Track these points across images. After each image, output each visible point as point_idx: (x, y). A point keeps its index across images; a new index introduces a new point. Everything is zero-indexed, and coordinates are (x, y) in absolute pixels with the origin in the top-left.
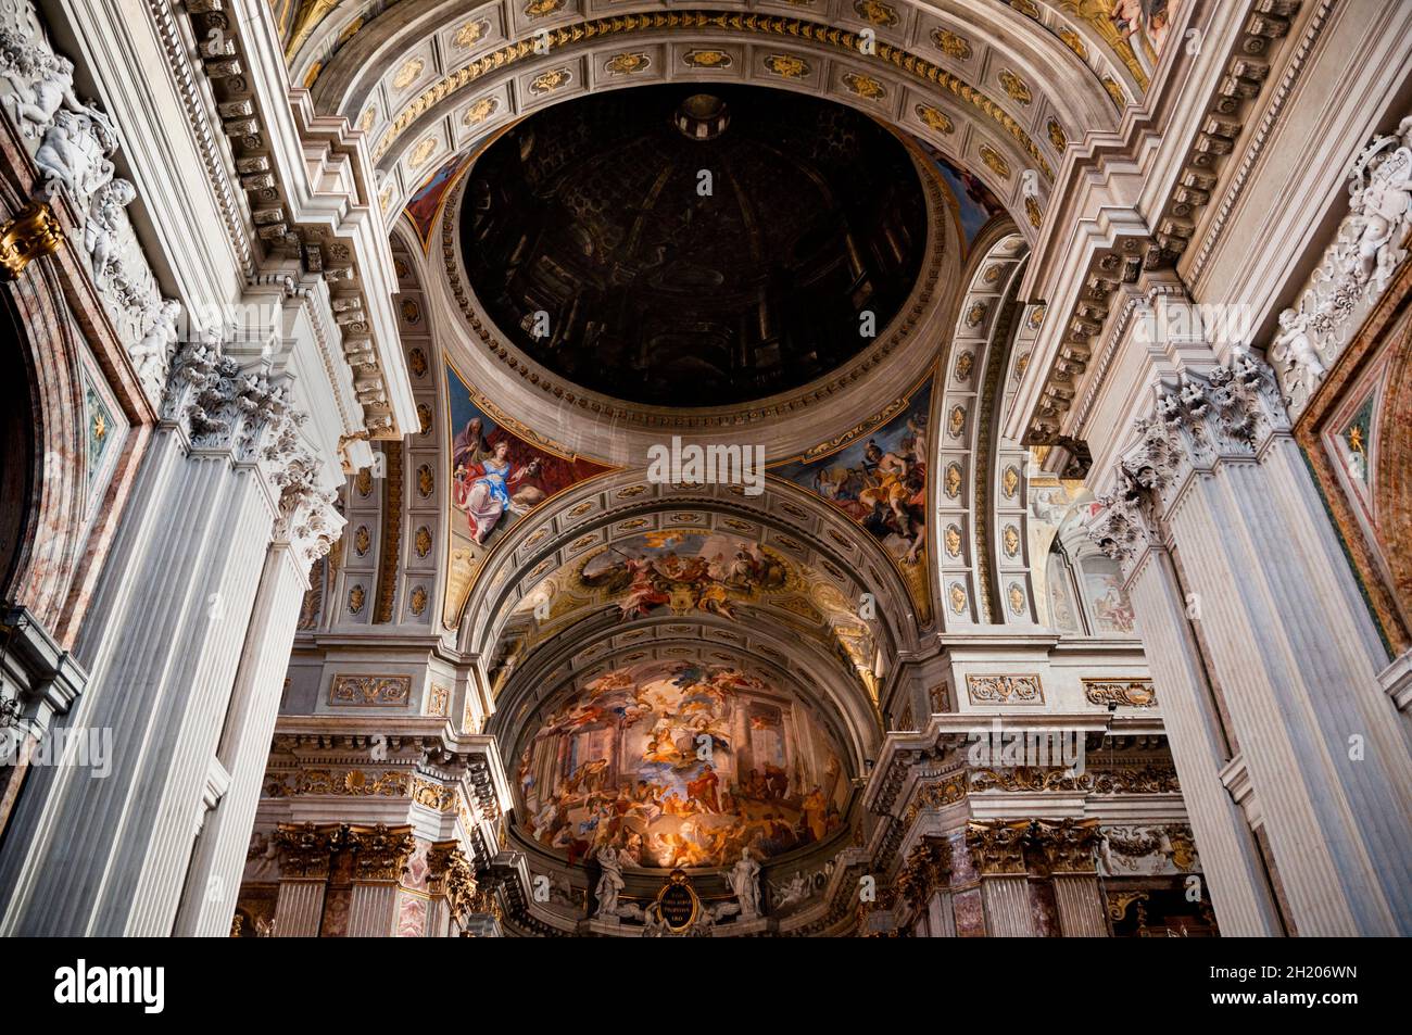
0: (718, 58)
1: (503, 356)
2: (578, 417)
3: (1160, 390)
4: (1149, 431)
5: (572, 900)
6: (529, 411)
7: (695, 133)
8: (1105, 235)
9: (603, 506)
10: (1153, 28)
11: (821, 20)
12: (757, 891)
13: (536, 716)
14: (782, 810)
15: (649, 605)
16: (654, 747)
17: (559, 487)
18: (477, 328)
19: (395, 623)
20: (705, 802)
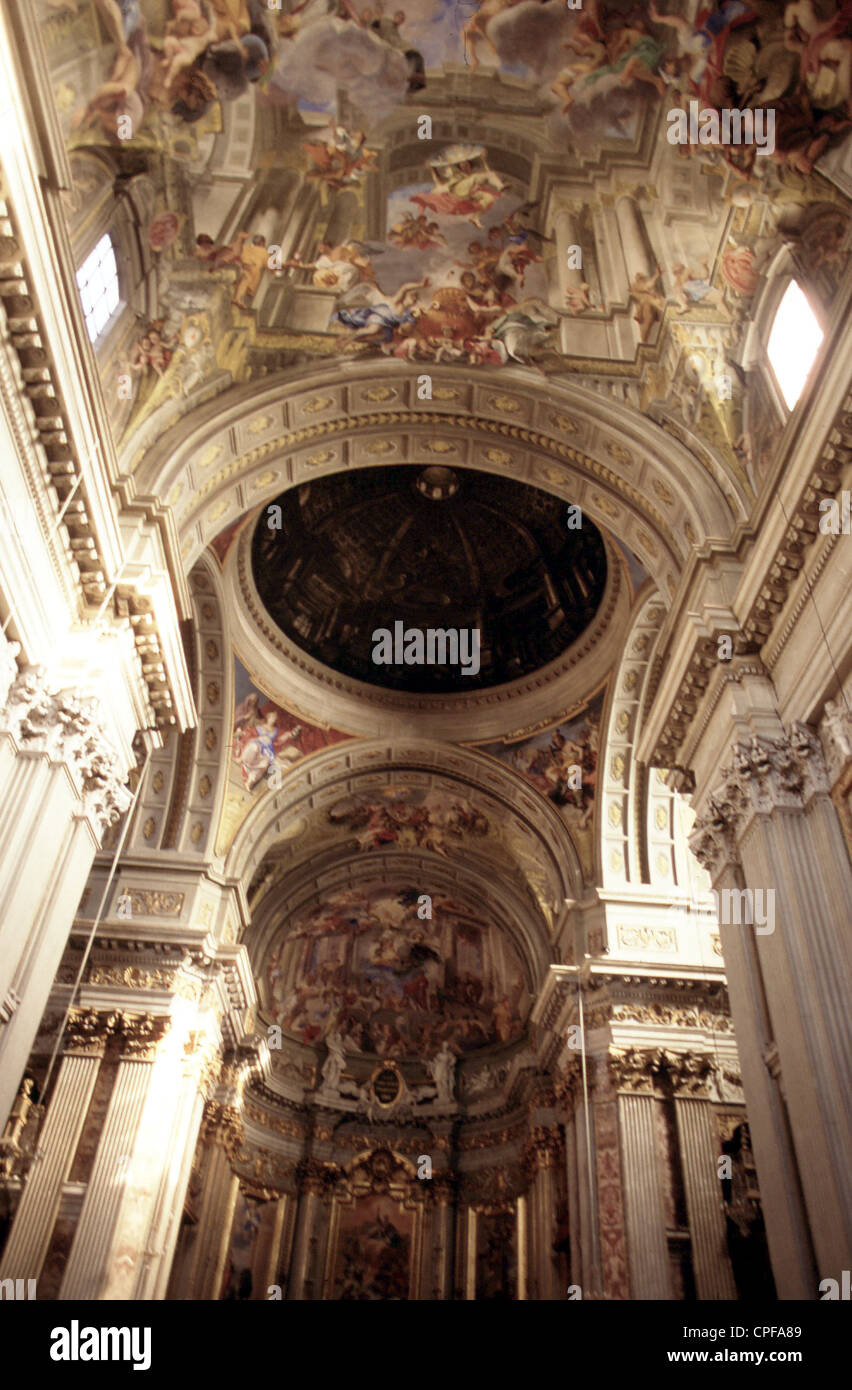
0: (447, 447)
1: (279, 647)
2: (332, 696)
3: (736, 748)
4: (730, 778)
5: (303, 1076)
6: (296, 689)
7: (431, 494)
8: (707, 626)
9: (348, 764)
10: (762, 462)
11: (524, 426)
12: (452, 1077)
13: (286, 922)
14: (478, 1013)
15: (382, 841)
16: (379, 952)
17: (314, 748)
18: (260, 624)
19: (176, 849)
20: (417, 1000)
